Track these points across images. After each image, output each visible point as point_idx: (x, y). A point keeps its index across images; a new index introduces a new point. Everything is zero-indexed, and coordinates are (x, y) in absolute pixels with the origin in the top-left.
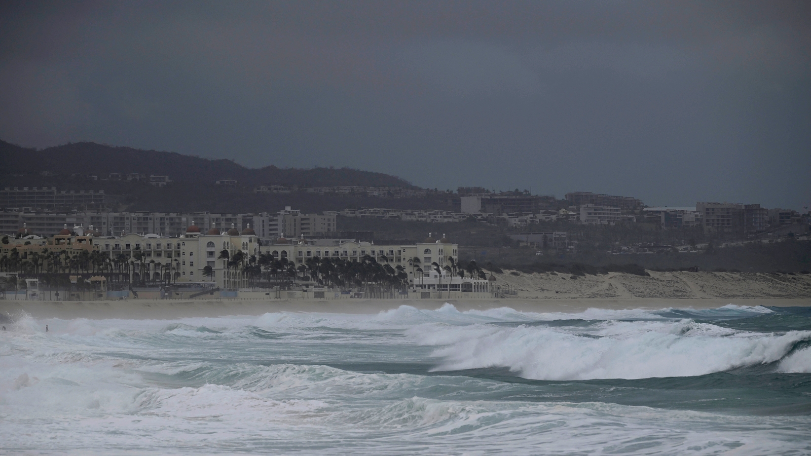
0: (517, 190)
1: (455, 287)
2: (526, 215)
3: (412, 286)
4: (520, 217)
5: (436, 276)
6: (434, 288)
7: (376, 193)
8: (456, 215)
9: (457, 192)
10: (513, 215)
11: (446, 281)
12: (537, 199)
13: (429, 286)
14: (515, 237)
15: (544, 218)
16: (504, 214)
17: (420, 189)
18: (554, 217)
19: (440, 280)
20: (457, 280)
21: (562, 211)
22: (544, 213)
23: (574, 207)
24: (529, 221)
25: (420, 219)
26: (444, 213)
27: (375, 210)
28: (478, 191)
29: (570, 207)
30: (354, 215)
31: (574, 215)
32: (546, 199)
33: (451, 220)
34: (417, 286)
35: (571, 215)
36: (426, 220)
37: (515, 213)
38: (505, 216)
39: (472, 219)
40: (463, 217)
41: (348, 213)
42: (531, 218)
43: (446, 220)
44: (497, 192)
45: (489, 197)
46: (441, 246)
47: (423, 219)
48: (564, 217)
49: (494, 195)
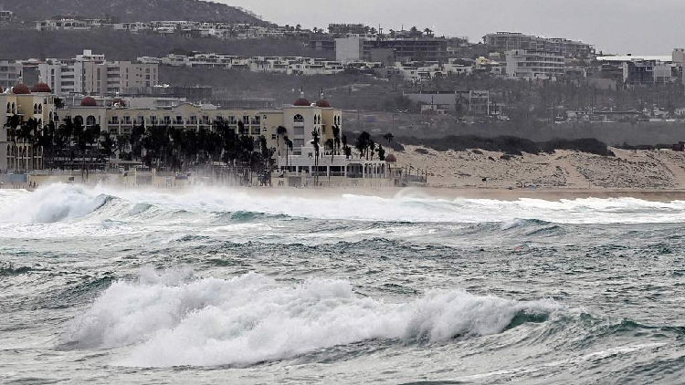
0: (414, 29)
1: (336, 170)
2: (429, 65)
3: (276, 168)
4: (420, 69)
5: (310, 154)
6: (307, 171)
7: (212, 32)
8: (329, 64)
9: (327, 31)
10: (410, 65)
11: (325, 161)
12: (442, 42)
13: (300, 168)
14: (414, 97)
15: (455, 70)
16: (397, 63)
17: (275, 26)
18: (469, 69)
19: (317, 160)
20: (341, 160)
21: (481, 60)
22: (455, 63)
23: (497, 54)
24: (432, 74)
25: (276, 70)
26: (312, 61)
27: (212, 57)
28: (359, 29)
29: (491, 54)
30: (182, 63)
31: (497, 65)
32: (456, 42)
33: (321, 72)
34: (282, 168)
35: (493, 65)
36: (285, 72)
37: (412, 63)
38: (398, 66)
39: (352, 72)
40: (339, 68)
41: (172, 60)
42: (436, 70)
43: (314, 72)
44: (386, 32)
45: (375, 39)
46: (318, 112)
47: (282, 70)
48: (484, 68)
49: (381, 36)
